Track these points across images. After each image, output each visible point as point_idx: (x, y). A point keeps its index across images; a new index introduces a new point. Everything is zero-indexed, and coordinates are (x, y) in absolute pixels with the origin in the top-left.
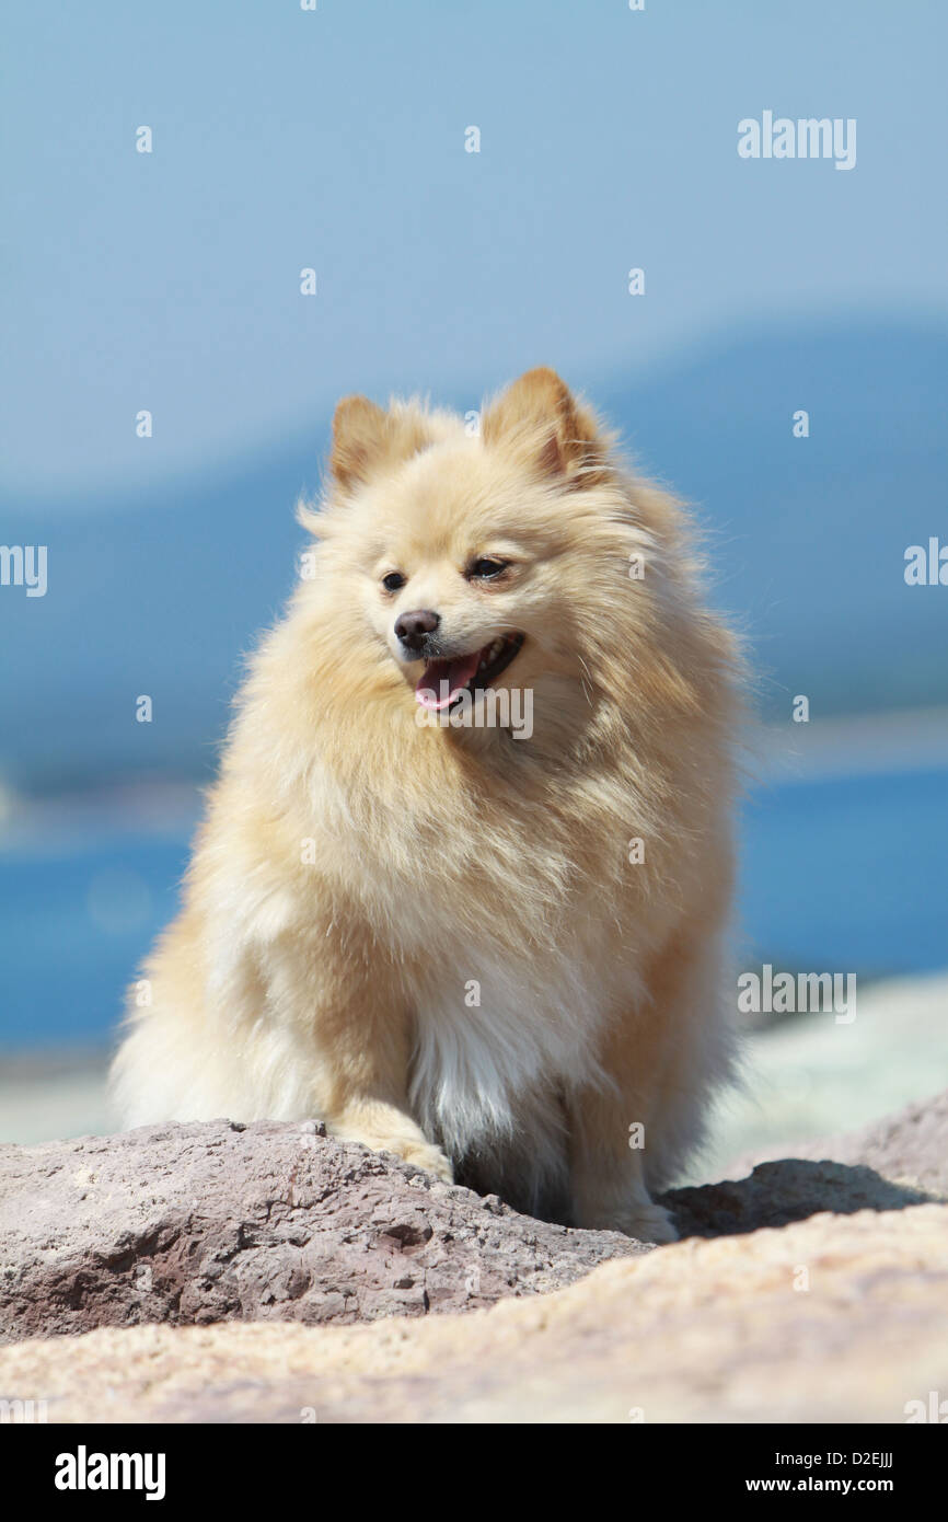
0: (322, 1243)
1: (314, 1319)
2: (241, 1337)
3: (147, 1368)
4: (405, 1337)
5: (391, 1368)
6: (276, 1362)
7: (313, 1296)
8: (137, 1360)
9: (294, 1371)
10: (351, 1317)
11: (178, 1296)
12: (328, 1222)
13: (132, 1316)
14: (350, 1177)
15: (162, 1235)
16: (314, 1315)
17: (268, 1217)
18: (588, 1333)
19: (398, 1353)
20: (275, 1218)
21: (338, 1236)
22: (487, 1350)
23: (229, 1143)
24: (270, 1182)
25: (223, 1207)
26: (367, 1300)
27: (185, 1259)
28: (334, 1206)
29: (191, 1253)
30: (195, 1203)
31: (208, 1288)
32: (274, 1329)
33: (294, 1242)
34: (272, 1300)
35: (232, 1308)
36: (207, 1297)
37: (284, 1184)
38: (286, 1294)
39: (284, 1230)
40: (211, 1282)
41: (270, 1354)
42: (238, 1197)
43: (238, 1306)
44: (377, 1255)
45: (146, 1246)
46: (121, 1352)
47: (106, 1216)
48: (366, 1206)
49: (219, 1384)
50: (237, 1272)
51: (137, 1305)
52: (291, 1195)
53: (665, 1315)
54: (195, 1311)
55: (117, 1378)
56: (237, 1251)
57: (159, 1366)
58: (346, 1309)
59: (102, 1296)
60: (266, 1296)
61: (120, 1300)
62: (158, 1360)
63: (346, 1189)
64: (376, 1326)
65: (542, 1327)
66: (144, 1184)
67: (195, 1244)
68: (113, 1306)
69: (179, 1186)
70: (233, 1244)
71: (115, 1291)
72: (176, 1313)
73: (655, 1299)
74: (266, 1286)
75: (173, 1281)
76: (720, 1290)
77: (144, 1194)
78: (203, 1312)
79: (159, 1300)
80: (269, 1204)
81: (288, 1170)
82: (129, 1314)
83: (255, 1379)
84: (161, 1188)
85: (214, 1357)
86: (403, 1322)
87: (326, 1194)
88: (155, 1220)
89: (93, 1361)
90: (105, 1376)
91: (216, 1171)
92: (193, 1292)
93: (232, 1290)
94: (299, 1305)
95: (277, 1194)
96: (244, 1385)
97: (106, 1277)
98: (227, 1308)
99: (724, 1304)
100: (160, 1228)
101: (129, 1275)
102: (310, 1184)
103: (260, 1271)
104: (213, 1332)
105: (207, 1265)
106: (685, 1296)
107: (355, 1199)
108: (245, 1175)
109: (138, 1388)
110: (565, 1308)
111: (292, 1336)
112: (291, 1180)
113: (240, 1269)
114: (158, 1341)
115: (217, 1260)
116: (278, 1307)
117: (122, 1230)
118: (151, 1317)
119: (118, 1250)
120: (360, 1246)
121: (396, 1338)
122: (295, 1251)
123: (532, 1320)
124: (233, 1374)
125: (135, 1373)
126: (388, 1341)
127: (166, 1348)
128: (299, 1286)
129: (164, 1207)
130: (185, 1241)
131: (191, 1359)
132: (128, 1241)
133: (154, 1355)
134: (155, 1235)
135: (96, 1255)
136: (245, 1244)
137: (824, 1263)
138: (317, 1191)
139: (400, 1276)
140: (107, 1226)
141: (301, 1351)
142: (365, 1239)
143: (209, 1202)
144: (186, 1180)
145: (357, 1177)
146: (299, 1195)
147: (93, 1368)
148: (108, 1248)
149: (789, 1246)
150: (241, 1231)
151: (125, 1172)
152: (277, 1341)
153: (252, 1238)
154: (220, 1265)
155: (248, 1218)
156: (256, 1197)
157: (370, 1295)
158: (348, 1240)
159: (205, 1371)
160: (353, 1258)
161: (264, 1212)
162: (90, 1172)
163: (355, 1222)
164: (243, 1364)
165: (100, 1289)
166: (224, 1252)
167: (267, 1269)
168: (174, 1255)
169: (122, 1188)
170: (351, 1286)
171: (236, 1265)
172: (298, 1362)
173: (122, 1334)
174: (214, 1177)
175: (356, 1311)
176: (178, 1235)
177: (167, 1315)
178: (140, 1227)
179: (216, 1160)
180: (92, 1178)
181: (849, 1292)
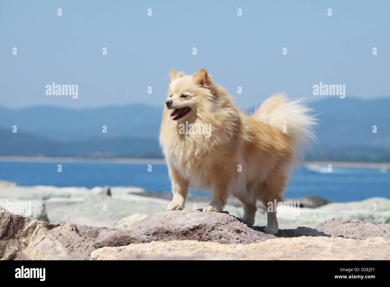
0: (225, 231)
1: (222, 243)
2: (209, 244)
3: (193, 247)
4: (234, 247)
5: (231, 252)
6: (214, 248)
7: (223, 239)
8: (192, 245)
9: (216, 250)
10: (228, 243)
11: (202, 236)
12: (227, 228)
13: (194, 239)
14: (231, 221)
15: (200, 226)
16: (222, 242)
17: (217, 226)
18: (262, 250)
19: (233, 250)
20: (218, 226)
21: (228, 230)
22: (246, 251)
23: (213, 213)
24: (218, 220)
25: (210, 223)
26: (231, 241)
27: (203, 231)
28: (228, 225)
29: (204, 230)
30: (206, 222)
31: (206, 236)
32: (214, 243)
33: (221, 230)
34: (216, 239)
35: (210, 239)
36: (206, 237)
37: (220, 220)
38: (218, 238)
39: (219, 228)
40: (207, 235)
41: (213, 247)
42: (213, 222)
43: (211, 239)
44: (234, 234)
45: (198, 228)
46: (189, 244)
47: (192, 222)
48: (233, 226)
49: (204, 251)
50: (211, 234)
51: (195, 237)
52: (221, 223)
53: (275, 249)
54: (204, 239)
55: (188, 248)
56: (212, 230)
57: (195, 247)
58: (227, 242)
59: (190, 235)
60: (215, 238)
61: (192, 236)
62: (195, 246)
63: (230, 223)
64: (231, 245)
65: (256, 248)
66: (198, 218)
67: (205, 228)
68: (191, 237)
69: (204, 219)
70: (211, 229)
71: (192, 234)
72: (200, 239)
73: (274, 246)
74: (215, 236)
75: (201, 234)
76: (284, 246)
77: (198, 220)
78: (205, 239)
79: (198, 237)
80: (218, 224)
81: (221, 219)
82: (193, 238)
83: (210, 251)
84: (201, 219)
85: (204, 247)
86: (235, 245)
87: (227, 223)
88: (199, 224)
89: (185, 245)
90: (186, 247)
91: (210, 217)
92: (204, 236)
93: (210, 236)
94: (220, 240)
95: (219, 222)
96: (207, 252)
97: (191, 232)
98: (209, 239)
99: (284, 248)
100: (200, 225)
101: (194, 232)
102: (224, 221)
103: (215, 234)
104: (205, 243)
105: (207, 232)
106: (279, 246)
107: (231, 225)
108: (214, 218)
109: (191, 250)
110: (260, 245)
111: (217, 245)
112: (222, 220)
113: (212, 233)
114: (196, 243)
115: (208, 231)
116: (217, 240)
117: (194, 225)
118: (197, 239)
119: (193, 228)
120: (231, 232)
121: (233, 247)
122: (221, 232)
123: (254, 247)
124: (206, 249)
125: (191, 248)
126: (232, 247)
127: (197, 244)
128: (221, 237)
129: (201, 222)
130: (204, 228)
131: (200, 247)
132: (195, 227)
133: (194, 245)
134: (199, 226)
135: (189, 228)
136: (213, 229)
137: (301, 243)
138: (225, 222)
139: (237, 238)
140: (192, 224)
141: (218, 247)
142: (232, 231)
143: (208, 222)
144: (205, 218)
145: (232, 221)
146: (222, 223)
147: (185, 246)
148: (191, 227)
149: (296, 240)
150: (213, 227)
151: (195, 216)
152: (214, 245)
153: (214, 229)
154: (208, 232)
155: (214, 225)
156: (216, 222)
157: (232, 240)
158: (229, 231)
159: (202, 249)
160: (230, 234)
161: (217, 225)
162: (190, 215)
163: (231, 228)
164: (208, 248)
165: (189, 234)
166: (210, 230)
167: (216, 234)
168: (202, 230)
169: (195, 218)
170: (229, 238)
171: (211, 233)
172: (217, 249)
173: (190, 241)
174: (209, 218)
175: (229, 242)
176: (203, 227)
177: (199, 239)
178: (197, 225)
179: (210, 216)
180: (190, 216)
181: (303, 248)
